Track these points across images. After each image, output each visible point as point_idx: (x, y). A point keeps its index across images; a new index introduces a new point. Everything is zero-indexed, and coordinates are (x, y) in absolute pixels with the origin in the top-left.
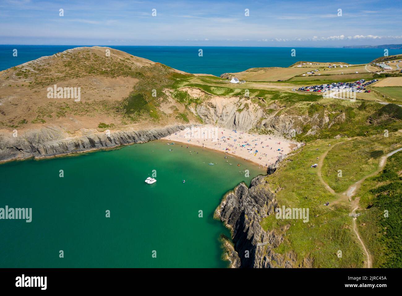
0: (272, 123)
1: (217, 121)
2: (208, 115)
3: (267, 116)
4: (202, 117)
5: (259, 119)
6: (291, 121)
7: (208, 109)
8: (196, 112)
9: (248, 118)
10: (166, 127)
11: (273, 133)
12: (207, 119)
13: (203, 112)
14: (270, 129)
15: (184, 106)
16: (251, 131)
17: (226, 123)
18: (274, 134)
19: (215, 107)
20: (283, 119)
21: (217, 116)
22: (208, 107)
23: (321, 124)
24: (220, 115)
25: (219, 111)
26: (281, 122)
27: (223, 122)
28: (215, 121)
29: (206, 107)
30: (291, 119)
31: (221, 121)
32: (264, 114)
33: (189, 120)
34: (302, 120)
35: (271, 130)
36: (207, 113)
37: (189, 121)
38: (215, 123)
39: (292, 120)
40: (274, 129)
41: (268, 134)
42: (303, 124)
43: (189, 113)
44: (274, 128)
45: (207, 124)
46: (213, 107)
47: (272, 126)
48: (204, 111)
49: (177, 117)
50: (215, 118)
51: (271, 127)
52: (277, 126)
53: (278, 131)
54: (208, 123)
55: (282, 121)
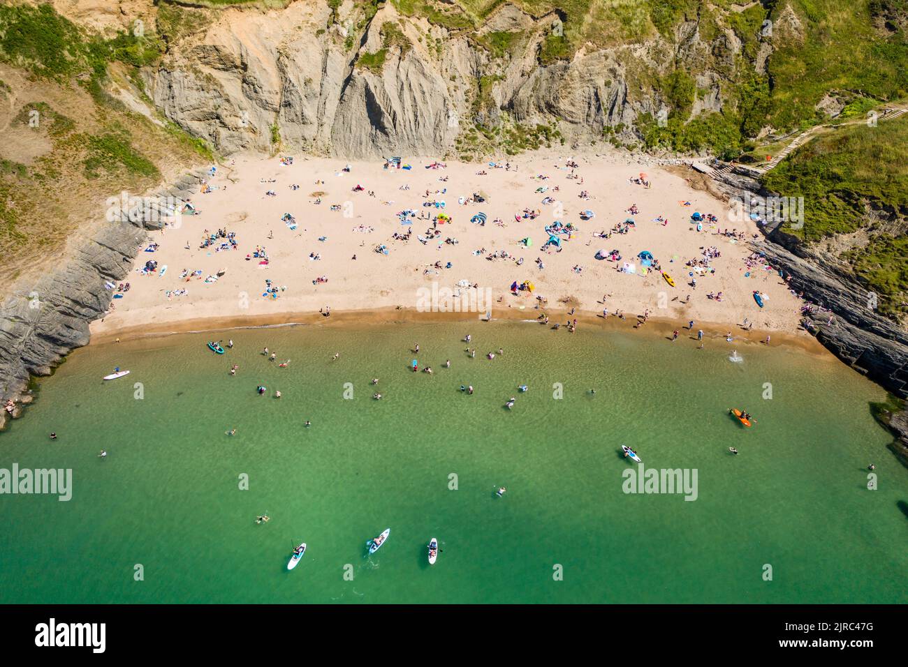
0: (542, 93)
1: (274, 131)
2: (223, 113)
3: (499, 65)
4: (195, 125)
5: (468, 87)
6: (613, 71)
7: (209, 79)
8: (153, 109)
9: (425, 89)
10: (74, 243)
11: (558, 134)
12: (224, 133)
13: (193, 102)
14: (536, 120)
15: (81, 90)
16: (466, 149)
17: (327, 130)
18: (562, 141)
19: (238, 62)
20: (585, 70)
21: (265, 105)
22: (206, 70)
23: (723, 64)
24: (276, 100)
25: (270, 82)
26: (577, 84)
27: (310, 131)
28: (267, 135)
29: (196, 72)
30: (611, 63)
31: (297, 130)
32: (484, 60)
33: (156, 163)
34: (645, 59)
35: (546, 124)
36: (211, 103)
37: (155, 170)
38: (268, 144)
39: (616, 66)
40: (553, 119)
41: (541, 142)
42: (655, 73)
43: (126, 124)
44: (551, 112)
45: (229, 154)
46: (229, 65)
47: (543, 105)
48: (195, 94)
49: (89, 164)
50: (260, 118)
51: (541, 111)
52: (566, 101)
53: (572, 122)
54: (231, 148)
55: (582, 77)
